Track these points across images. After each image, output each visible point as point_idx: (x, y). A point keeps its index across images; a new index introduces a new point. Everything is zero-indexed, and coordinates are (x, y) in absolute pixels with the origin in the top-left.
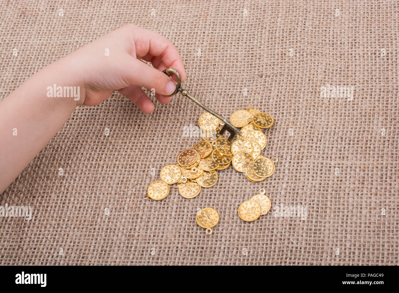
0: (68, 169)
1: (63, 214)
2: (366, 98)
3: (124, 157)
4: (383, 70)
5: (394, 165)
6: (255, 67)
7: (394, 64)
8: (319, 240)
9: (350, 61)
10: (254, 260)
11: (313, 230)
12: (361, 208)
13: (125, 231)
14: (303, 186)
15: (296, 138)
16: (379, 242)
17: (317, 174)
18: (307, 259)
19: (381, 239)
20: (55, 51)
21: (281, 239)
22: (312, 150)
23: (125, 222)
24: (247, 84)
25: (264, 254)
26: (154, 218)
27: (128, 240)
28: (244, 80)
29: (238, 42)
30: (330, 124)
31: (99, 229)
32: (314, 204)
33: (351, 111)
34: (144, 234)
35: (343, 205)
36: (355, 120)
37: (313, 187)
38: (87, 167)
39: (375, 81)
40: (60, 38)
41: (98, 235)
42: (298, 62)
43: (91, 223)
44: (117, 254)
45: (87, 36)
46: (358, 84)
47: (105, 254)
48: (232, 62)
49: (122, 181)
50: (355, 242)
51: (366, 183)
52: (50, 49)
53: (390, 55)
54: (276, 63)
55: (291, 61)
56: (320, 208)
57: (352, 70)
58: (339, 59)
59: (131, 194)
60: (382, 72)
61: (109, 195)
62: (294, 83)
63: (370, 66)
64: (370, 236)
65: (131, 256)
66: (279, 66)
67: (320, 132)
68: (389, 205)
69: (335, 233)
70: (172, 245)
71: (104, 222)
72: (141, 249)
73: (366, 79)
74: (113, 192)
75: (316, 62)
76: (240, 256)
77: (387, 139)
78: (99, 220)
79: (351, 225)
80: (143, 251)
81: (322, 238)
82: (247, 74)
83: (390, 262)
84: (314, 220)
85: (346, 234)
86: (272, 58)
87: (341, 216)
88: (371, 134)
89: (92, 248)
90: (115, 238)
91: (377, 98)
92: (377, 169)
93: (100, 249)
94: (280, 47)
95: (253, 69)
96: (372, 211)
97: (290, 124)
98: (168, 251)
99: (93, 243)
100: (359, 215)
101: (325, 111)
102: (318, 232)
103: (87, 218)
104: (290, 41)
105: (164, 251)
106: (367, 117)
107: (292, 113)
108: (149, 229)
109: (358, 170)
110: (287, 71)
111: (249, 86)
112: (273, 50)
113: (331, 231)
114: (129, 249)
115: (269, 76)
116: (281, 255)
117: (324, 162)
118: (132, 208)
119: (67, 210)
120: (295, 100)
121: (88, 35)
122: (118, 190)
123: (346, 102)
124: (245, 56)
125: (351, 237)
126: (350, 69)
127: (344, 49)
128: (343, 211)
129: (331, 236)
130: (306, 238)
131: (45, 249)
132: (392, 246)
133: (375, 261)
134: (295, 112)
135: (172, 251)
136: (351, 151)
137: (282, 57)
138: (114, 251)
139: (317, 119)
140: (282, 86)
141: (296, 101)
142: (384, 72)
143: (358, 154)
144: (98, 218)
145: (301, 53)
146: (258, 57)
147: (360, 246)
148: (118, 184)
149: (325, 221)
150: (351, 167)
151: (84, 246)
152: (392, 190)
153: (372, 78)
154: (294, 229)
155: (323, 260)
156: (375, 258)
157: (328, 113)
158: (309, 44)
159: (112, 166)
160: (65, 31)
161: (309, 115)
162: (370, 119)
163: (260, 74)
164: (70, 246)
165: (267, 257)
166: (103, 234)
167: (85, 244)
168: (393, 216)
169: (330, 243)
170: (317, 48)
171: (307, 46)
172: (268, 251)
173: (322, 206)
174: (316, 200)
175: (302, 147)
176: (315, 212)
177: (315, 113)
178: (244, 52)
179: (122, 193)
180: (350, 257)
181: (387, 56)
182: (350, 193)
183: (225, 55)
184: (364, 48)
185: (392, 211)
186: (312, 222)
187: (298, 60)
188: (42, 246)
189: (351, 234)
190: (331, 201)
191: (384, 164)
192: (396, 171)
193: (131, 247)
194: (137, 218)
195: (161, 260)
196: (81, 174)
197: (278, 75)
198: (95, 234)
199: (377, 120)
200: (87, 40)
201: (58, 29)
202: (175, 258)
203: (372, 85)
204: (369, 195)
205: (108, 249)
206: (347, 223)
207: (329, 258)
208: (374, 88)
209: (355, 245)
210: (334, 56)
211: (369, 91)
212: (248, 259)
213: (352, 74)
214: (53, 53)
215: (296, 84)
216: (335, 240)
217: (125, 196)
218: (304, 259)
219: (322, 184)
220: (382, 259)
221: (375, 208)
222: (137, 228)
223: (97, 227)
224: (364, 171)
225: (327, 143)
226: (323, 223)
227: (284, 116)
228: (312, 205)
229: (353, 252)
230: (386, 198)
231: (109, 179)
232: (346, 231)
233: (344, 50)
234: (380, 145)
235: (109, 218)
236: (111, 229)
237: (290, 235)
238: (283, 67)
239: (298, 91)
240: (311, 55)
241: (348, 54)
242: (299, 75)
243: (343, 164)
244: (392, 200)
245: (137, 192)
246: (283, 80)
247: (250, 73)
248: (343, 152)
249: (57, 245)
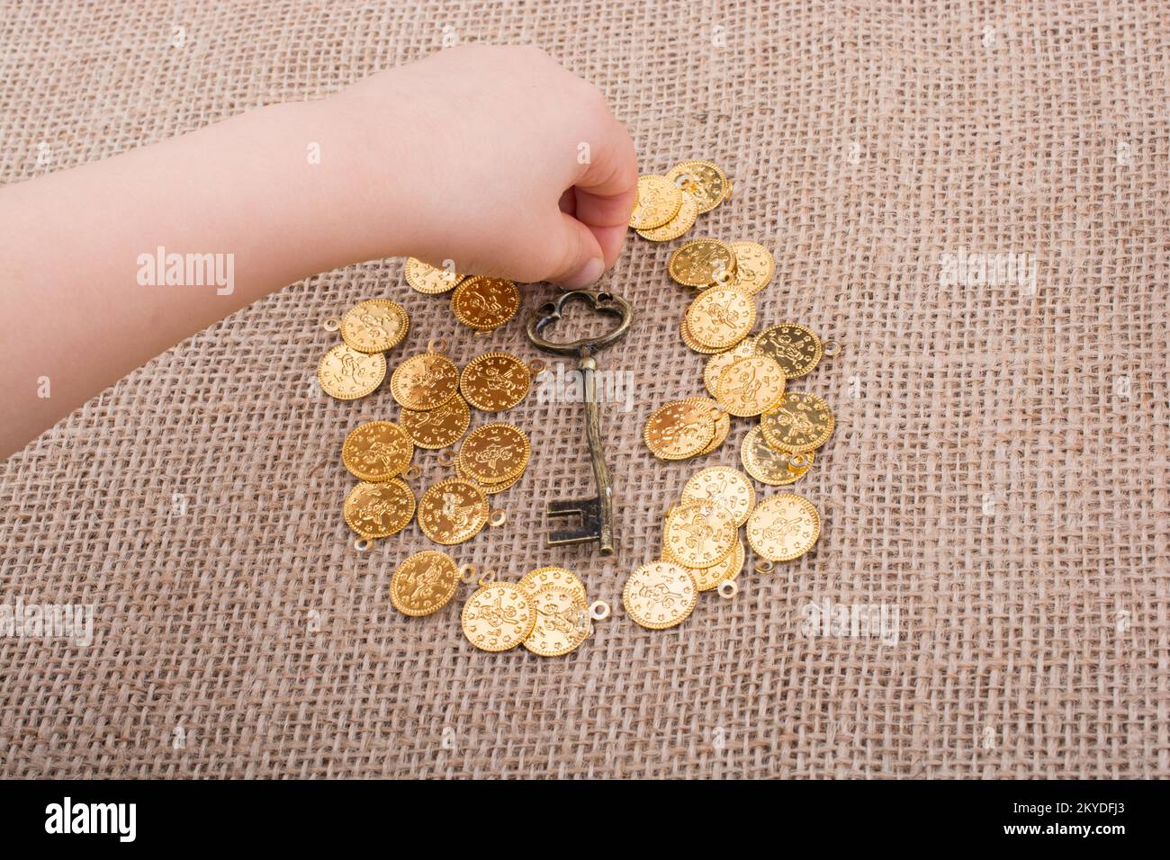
0: (104, 430)
1: (92, 568)
2: (1033, 164)
3: (280, 386)
4: (1082, 80)
5: (1132, 359)
6: (684, 93)
7: (1116, 60)
8: (907, 598)
9: (978, 58)
10: (702, 672)
11: (885, 566)
12: (1034, 495)
13: (288, 609)
14: (848, 436)
15: (819, 292)
16: (1098, 595)
17: (889, 396)
18: (871, 658)
19: (1102, 585)
20: (59, 80)
21: (784, 600)
22: (871, 324)
23: (287, 582)
24: (660, 145)
25: (731, 651)
26: (379, 565)
27: (299, 636)
28: (650, 134)
29: (629, 23)
30: (922, 246)
31: (205, 608)
32: (883, 489)
33: (987, 206)
34: (349, 616)
35: (978, 486)
36: (1000, 231)
37: (880, 437)
38: (162, 421)
39: (1059, 113)
40: (75, 43)
41: (202, 628)
42: (816, 69)
43: (180, 592)
44: (265, 680)
45: (157, 34)
46: (1004, 125)
47: (225, 684)
48: (612, 83)
49: (276, 458)
50: (1020, 597)
51: (1044, 417)
52: (44, 75)
53: (1101, 34)
54: (747, 77)
55: (793, 68)
56: (902, 500)
57: (986, 85)
58: (943, 55)
59: (306, 496)
60: (1078, 85)
61: (235, 503)
62: (804, 133)
63: (1040, 69)
64: (1067, 578)
65: (310, 685)
66: (759, 84)
67: (895, 272)
68: (1123, 482)
69: (956, 572)
70: (437, 644)
71: (221, 584)
72: (341, 662)
73: (1030, 106)
74: (248, 493)
75: (873, 66)
76: (658, 663)
77: (1105, 283)
78: (204, 579)
79: (1005, 547)
80: (346, 667)
81: (914, 590)
82: (658, 116)
83: (1134, 655)
84: (886, 537)
85: (991, 575)
86: (735, 64)
87: (971, 523)
88: (1055, 271)
89: (184, 667)
90: (257, 631)
91: (1066, 164)
92: (1079, 375)
93: (209, 669)
94: (757, 30)
95: (676, 98)
96: (1068, 501)
97: (799, 252)
98: (428, 663)
99: (188, 652)
100: (1027, 514)
101: (906, 207)
102: (900, 573)
103: (167, 576)
104: (789, 8)
105: (414, 663)
106: (1040, 221)
107: (804, 220)
108: (364, 600)
109: (1018, 380)
110: (781, 98)
111: (666, 150)
112: (737, 40)
113: (944, 568)
114: (302, 661)
115: (729, 118)
116: (785, 648)
117: (912, 360)
118: (308, 537)
119: (104, 557)
120: (812, 180)
121: (161, 31)
122: (264, 484)
123: (969, 177)
124: (650, 65)
125: (1007, 585)
126: (979, 79)
127: (957, 22)
128: (978, 504)
129: (943, 583)
130: (865, 593)
131: (34, 679)
132: (1139, 605)
133: (1087, 654)
134: (812, 218)
135: (440, 660)
136: (992, 326)
137: (767, 58)
138: (253, 672)
139: (882, 231)
140: (769, 144)
141: (813, 184)
142: (1085, 84)
143: (1018, 332)
144: (200, 575)
145: (825, 42)
146: (691, 62)
147: (1037, 610)
148: (264, 466)
149: (922, 537)
150: (997, 373)
151: (159, 663)
152: (1131, 438)
153: (1049, 105)
154: (824, 566)
155: (922, 659)
156: (1086, 644)
157: (916, 214)
158: (849, 14)
159: (243, 414)
160: (92, 22)
161: (857, 223)
162: (1047, 227)
163: (699, 112)
164: (112, 663)
165: (743, 659)
166: (220, 623)
167: (162, 656)
168: (1137, 515)
169: (942, 606)
170: (873, 24)
171: (841, 21)
172: (745, 639)
173: (911, 494)
174: (889, 477)
175: (839, 318)
176: (887, 512)
177: (876, 216)
178: (646, 52)
179: (276, 493)
180: (1006, 645)
181: (1095, 38)
182: (997, 450)
183: (588, 63)
184: (1019, 16)
185: (1133, 499)
186: (879, 542)
187: (815, 63)
188: (24, 671)
189: (1006, 574)
190: (939, 478)
191: (1101, 357)
192: (1138, 377)
193: (309, 657)
194: (327, 568)
195: (405, 691)
196: (146, 442)
197: (756, 113)
198: (194, 623)
199: (1071, 229)
200: (157, 46)
201: (70, 18)
202: (451, 682)
203: (1050, 124)
204: (1057, 454)
205: (235, 666)
206: (990, 540)
207: (939, 651)
208: (1055, 133)
209: (1020, 608)
210: (929, 44)
211: (1042, 143)
212: (682, 671)
213: (986, 94)
214: (53, 88)
215: (811, 135)
216: (956, 595)
217: (286, 503)
218: (860, 659)
219: (908, 426)
220: (1110, 647)
221: (1077, 493)
222: (327, 597)
223: (199, 602)
224: (1038, 381)
225: (917, 301)
226: (915, 544)
227: (779, 232)
228: (877, 492)
229: (1016, 630)
230: (1110, 461)
231: (234, 453)
232: (989, 565)
233: (959, 27)
234: (1084, 301)
235: (237, 573)
236: (243, 606)
237: (811, 587)
238: (769, 86)
239: (820, 156)
240: (855, 45)
241: (971, 39)
242: (819, 108)
243: (970, 365)
244: (1130, 465)
245: (323, 490)
246: (771, 127)
247: (668, 111)
248: (967, 327)
249: (72, 664)
